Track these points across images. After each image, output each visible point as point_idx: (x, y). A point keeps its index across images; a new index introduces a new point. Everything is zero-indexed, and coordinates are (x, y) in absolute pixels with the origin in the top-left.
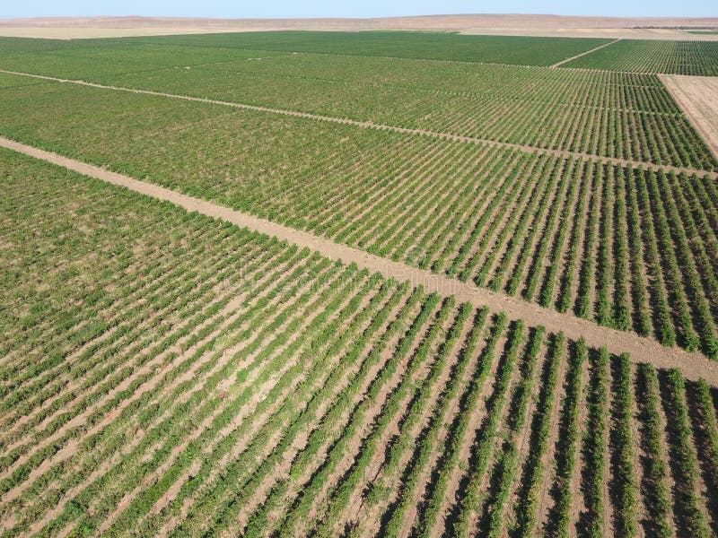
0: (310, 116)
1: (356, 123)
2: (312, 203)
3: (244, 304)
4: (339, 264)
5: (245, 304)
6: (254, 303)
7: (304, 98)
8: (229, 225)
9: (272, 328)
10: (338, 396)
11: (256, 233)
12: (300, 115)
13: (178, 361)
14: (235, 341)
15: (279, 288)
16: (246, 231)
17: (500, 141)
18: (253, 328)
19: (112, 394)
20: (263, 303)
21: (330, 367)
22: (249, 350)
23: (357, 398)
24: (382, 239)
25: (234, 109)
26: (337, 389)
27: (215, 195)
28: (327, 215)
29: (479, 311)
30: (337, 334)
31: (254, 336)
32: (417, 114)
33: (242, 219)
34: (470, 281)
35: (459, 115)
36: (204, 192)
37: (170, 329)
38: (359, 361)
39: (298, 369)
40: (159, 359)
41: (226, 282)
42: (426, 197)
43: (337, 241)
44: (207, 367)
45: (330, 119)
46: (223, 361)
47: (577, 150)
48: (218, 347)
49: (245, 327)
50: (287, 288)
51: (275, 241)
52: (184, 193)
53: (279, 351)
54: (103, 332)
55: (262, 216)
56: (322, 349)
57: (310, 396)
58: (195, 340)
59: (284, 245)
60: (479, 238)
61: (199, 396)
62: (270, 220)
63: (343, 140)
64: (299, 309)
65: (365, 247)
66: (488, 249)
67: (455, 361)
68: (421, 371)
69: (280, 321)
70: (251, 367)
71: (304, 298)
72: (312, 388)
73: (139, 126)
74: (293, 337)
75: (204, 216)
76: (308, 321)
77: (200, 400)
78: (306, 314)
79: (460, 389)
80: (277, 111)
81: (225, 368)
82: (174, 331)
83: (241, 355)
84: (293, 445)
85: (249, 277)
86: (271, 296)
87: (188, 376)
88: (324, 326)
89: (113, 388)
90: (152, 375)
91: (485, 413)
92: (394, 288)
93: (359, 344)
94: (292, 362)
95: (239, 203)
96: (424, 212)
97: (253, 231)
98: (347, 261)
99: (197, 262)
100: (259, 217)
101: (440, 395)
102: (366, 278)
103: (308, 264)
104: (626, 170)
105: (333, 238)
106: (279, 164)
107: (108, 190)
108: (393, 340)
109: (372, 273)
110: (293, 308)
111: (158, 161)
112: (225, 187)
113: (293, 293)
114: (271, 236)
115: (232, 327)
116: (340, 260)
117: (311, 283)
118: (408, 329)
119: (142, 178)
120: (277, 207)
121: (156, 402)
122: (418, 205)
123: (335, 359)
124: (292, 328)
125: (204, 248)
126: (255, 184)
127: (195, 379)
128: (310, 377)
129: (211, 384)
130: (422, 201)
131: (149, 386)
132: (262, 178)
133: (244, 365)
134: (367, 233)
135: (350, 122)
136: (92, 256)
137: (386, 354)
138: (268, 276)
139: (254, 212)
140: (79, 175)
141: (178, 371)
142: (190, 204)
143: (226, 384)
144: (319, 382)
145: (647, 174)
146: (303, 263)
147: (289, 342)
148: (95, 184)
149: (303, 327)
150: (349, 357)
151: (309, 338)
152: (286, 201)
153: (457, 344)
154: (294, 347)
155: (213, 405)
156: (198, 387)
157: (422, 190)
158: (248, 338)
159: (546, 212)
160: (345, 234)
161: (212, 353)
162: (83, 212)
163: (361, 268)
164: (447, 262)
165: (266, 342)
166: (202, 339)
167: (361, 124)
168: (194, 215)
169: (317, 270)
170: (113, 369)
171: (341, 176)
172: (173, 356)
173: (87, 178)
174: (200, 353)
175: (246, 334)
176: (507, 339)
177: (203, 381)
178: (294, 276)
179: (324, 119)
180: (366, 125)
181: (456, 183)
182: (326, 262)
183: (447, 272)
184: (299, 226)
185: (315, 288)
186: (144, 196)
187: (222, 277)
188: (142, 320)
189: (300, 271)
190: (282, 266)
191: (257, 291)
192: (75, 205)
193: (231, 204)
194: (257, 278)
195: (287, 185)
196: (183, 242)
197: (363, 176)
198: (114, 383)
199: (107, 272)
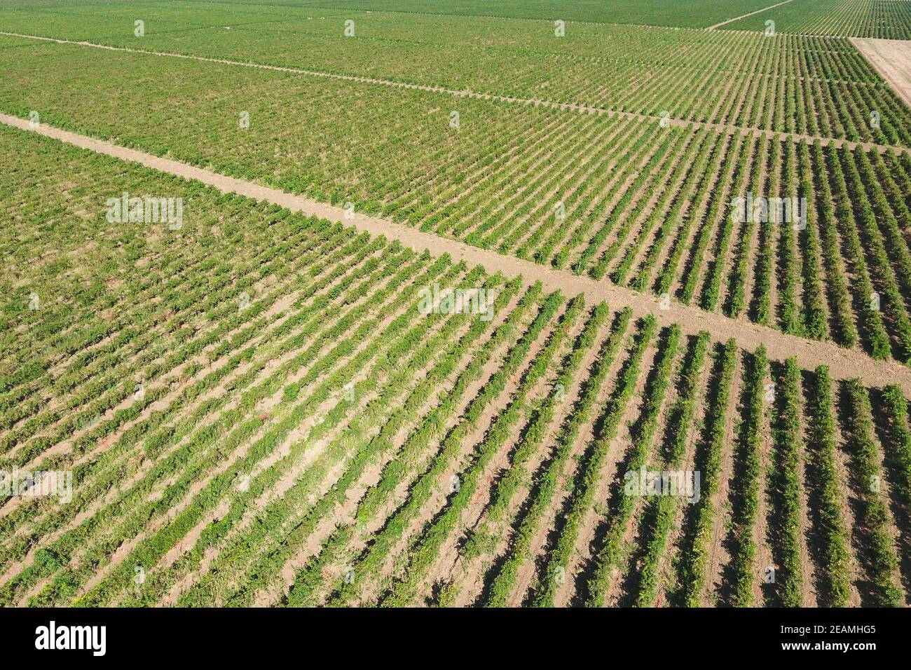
0: (388, 83)
1: (449, 92)
2: (390, 184)
3: (295, 304)
4: (426, 257)
5: (297, 305)
6: (310, 302)
7: (380, 62)
8: (277, 209)
9: (333, 334)
10: (424, 418)
11: (314, 219)
12: (375, 81)
13: (201, 375)
14: (284, 349)
15: (345, 285)
16: (300, 216)
17: (642, 113)
18: (307, 334)
19: (110, 415)
20: (322, 303)
21: (413, 383)
22: (303, 360)
23: (450, 422)
24: (485, 228)
25: (287, 75)
26: (423, 411)
27: (260, 174)
28: (411, 198)
29: (617, 315)
30: (423, 343)
31: (309, 343)
32: (531, 81)
33: (294, 203)
34: (605, 280)
35: (587, 82)
36: (245, 170)
37: (193, 335)
38: (453, 376)
39: (370, 384)
40: (177, 371)
41: (273, 277)
42: (544, 178)
43: (422, 229)
44: (244, 381)
45: (414, 87)
46: (265, 375)
47: (745, 124)
48: (258, 358)
49: (296, 332)
50: (355, 286)
51: (339, 228)
52: (218, 171)
53: (342, 362)
54: (101, 338)
55: (322, 199)
56: (402, 361)
57: (384, 419)
58: (227, 348)
59: (352, 233)
60: (616, 226)
61: (231, 418)
62: (333, 204)
63: (432, 111)
64: (370, 311)
65: (462, 236)
66: (629, 239)
67: (586, 376)
68: (538, 390)
69: (345, 325)
70: (304, 383)
71: (379, 297)
72: (388, 410)
73: (160, 93)
74: (363, 346)
75: (243, 198)
76: (385, 324)
77: (231, 423)
78: (381, 317)
79: (593, 411)
80: (345, 78)
81: (268, 383)
82: (200, 336)
83: (291, 367)
84: (360, 480)
85: (304, 272)
86: (334, 294)
87: (217, 392)
88: (405, 332)
89: (111, 407)
90: (165, 391)
91: (629, 442)
92: (501, 287)
93: (454, 354)
94: (362, 376)
95: (290, 185)
96: (541, 196)
97: (309, 216)
98: (436, 253)
99: (232, 253)
100: (319, 200)
101: (566, 419)
102: (462, 274)
103: (384, 257)
104: (812, 149)
105: (418, 225)
106: (346, 139)
107: (116, 168)
108: (501, 350)
109: (471, 267)
110: (363, 310)
111: (185, 133)
112: (273, 165)
113: (362, 291)
114: (334, 222)
115: (279, 333)
116: (427, 251)
117: (388, 279)
118: (520, 337)
119: (162, 153)
120: (343, 187)
121: (170, 425)
122: (534, 187)
123: (421, 373)
124: (361, 336)
125: (242, 236)
126: (313, 162)
127: (227, 397)
128: (385, 395)
129: (247, 404)
130: (539, 183)
131: (161, 405)
132: (323, 155)
133: (293, 379)
134: (464, 220)
135: (442, 90)
136: (91, 245)
137: (490, 368)
138: (329, 271)
139: (312, 194)
140: (78, 149)
141: (203, 386)
142: (225, 184)
143: (268, 404)
144: (397, 402)
145: (841, 152)
146: (377, 254)
147: (356, 353)
148: (98, 159)
149: (376, 333)
150: (443, 370)
151: (385, 348)
152: (356, 181)
153: (589, 355)
154: (365, 357)
155: (250, 429)
156: (230, 406)
157: (539, 169)
158: (300, 347)
159: (706, 196)
160: (435, 221)
161: (250, 365)
162: (81, 192)
163: (455, 261)
164: (574, 255)
165: (324, 352)
166: (237, 347)
167: (456, 93)
168: (230, 197)
169: (396, 263)
170: (113, 384)
171: (429, 153)
172: (196, 369)
173: (87, 153)
174: (235, 364)
175: (299, 341)
176: (657, 350)
177: (236, 399)
178: (365, 272)
179: (407, 86)
180: (463, 94)
181: (584, 162)
182: (409, 254)
183: (573, 267)
184: (374, 210)
185: (393, 286)
186: (164, 174)
187: (267, 272)
188: (156, 323)
189: (373, 265)
190: (348, 259)
191: (315, 289)
192: (71, 185)
193: (280, 185)
194: (315, 273)
195: (357, 162)
196: (215, 229)
197: (459, 152)
198: (113, 401)
199: (110, 264)
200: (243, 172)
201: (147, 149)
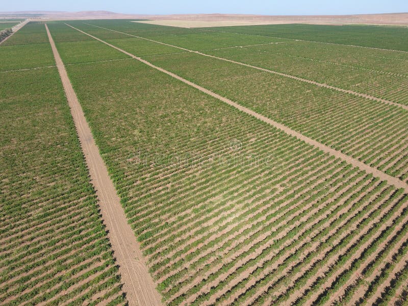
0: (295, 78)
1: (317, 84)
2: (286, 115)
4: (290, 136)
5: (256, 141)
6: (259, 140)
7: (295, 68)
8: (254, 117)
9: (264, 148)
10: (280, 167)
11: (263, 121)
12: (291, 77)
14: (252, 149)
15: (268, 139)
16: (259, 120)
20: (262, 141)
21: (279, 161)
23: (285, 169)
24: (310, 132)
25: (261, 71)
26: (280, 165)
27: (250, 106)
28: (291, 120)
29: (337, 159)
30: (283, 154)
32: (353, 82)
33: (258, 116)
34: (339, 151)
35: (379, 85)
36: (246, 105)
38: (289, 161)
41: (251, 133)
42: (337, 120)
43: (292, 129)
45: (304, 80)
48: (247, 149)
50: (271, 139)
51: (269, 125)
52: (239, 104)
54: (216, 139)
55: (266, 116)
56: (278, 156)
57: (271, 165)
59: (272, 127)
60: (353, 139)
62: (268, 118)
63: (308, 91)
65: (302, 133)
66: (354, 143)
67: (321, 169)
68: (308, 168)
69: (266, 147)
71: (276, 143)
72: (273, 164)
73: (222, 75)
76: (275, 149)
78: (275, 147)
80: (280, 74)
85: (259, 134)
86: (265, 140)
88: (280, 151)
95: (257, 110)
97: (261, 120)
98: (293, 135)
99: (242, 126)
102: (299, 142)
103: (279, 134)
106: (276, 98)
107: (213, 99)
109: (302, 141)
110: (271, 144)
112: (253, 104)
113: (272, 141)
114: (268, 123)
115: (251, 145)
119: (224, 96)
120: (272, 114)
122: (332, 123)
124: (269, 150)
125: (245, 123)
126: (265, 104)
130: (334, 122)
132: (268, 103)
134: (305, 129)
135: (315, 83)
136: (211, 119)
138: (264, 135)
139: (263, 114)
140: (203, 93)
142: (241, 108)
146: (277, 133)
147: (268, 152)
148: (209, 97)
149: (273, 150)
150: (286, 160)
151: (274, 153)
152: (276, 112)
157: (337, 117)
160: (296, 127)
162: (206, 105)
163: (298, 138)
164: (334, 143)
165: (261, 151)
167: (319, 84)
168: (242, 112)
169: (282, 136)
170: (219, 147)
171: (301, 106)
173: (206, 94)
178: (274, 136)
179: (302, 80)
180: (322, 85)
181: (355, 117)
182: (286, 134)
183: (331, 147)
184: (279, 122)
185: (280, 141)
189: (276, 135)
190: (270, 133)
191: (260, 138)
193: (255, 110)
194: (261, 135)
195: (278, 106)
196: (238, 120)
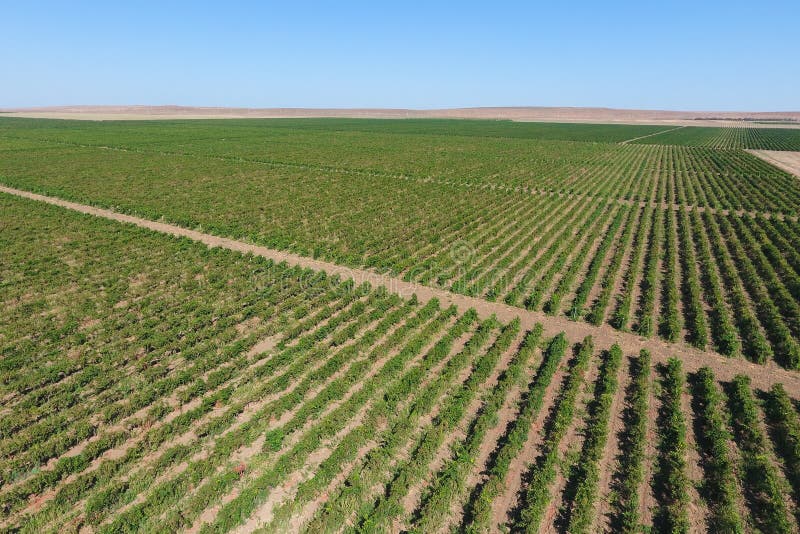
1: (414, 179)
2: (369, 242)
3: (278, 345)
4: (413, 302)
5: (281, 346)
6: (295, 343)
7: (351, 160)
8: (261, 260)
9: (321, 376)
10: (440, 474)
11: (297, 269)
13: (169, 419)
14: (267, 391)
15: (331, 327)
16: (284, 266)
17: (588, 195)
18: (292, 374)
19: (52, 465)
20: (308, 344)
21: (417, 432)
22: (288, 403)
23: (471, 480)
24: (469, 277)
26: (435, 464)
27: (246, 234)
28: (391, 254)
29: (633, 360)
30: (422, 386)
31: (294, 385)
32: (483, 173)
33: (278, 256)
34: (603, 324)
37: (165, 374)
38: (464, 423)
39: (368, 432)
40: (141, 414)
41: (256, 319)
42: (516, 238)
43: (406, 279)
44: (218, 426)
45: (382, 176)
46: (244, 418)
47: (685, 203)
48: (236, 401)
49: (280, 372)
50: (343, 327)
51: (323, 276)
52: (206, 232)
53: (333, 406)
54: (62, 377)
55: (305, 254)
56: (403, 406)
57: (388, 475)
58: (203, 389)
59: (335, 281)
60: (598, 278)
61: (200, 470)
62: (315, 258)
63: (400, 191)
64: (361, 353)
65: (446, 286)
66: (615, 289)
67: (620, 426)
68: (569, 442)
69: (335, 365)
70: (290, 429)
71: (369, 338)
72: (392, 463)
74: (355, 388)
75: (229, 252)
76: (377, 367)
77: (199, 478)
78: (373, 358)
79: (646, 469)
81: (247, 429)
82: (172, 375)
83: (274, 411)
85: (289, 314)
86: (320, 336)
87: (186, 438)
88: (401, 374)
89: (55, 456)
90: (124, 436)
92: (497, 331)
93: (462, 396)
94: (356, 422)
96: (517, 252)
97: (292, 266)
98: (424, 299)
99: (215, 297)
100: (302, 255)
101: (614, 477)
102: (453, 319)
103: (370, 302)
105: (403, 275)
107: (112, 228)
108: (513, 395)
109: (461, 313)
110: (353, 351)
112: (258, 228)
113: (351, 334)
115: (260, 373)
116: (414, 296)
117: (375, 323)
118: (530, 381)
120: (325, 244)
121: (125, 479)
122: (507, 246)
123: (424, 420)
124: (352, 378)
125: (226, 282)
126: (295, 225)
127: (197, 445)
128: (387, 445)
129: (220, 454)
130: (511, 243)
131: (116, 454)
132: (305, 221)
133: (275, 425)
134: (446, 271)
135: (407, 177)
136: (72, 289)
137: (505, 415)
138: (313, 314)
139: (295, 250)
141: (171, 430)
142: (212, 241)
143: (246, 454)
144: (402, 454)
146: (363, 300)
147: (348, 396)
148: (97, 221)
149: (368, 375)
150: (452, 415)
151: (381, 391)
152: (336, 240)
153: (616, 402)
154: (356, 400)
155: (222, 485)
156: (200, 456)
157: (508, 232)
158: (284, 389)
160: (417, 271)
161: (227, 408)
163: (444, 306)
164: (565, 301)
165: (312, 395)
166: (213, 388)
167: (419, 180)
168: (216, 250)
169: (383, 308)
170: (64, 427)
171: (402, 220)
172: (164, 412)
173: (87, 217)
174: (210, 405)
175: (283, 382)
176: (691, 397)
177: (207, 448)
178: (352, 315)
180: (426, 181)
182: (395, 299)
183: (568, 314)
184: (356, 262)
185: (382, 328)
186: (156, 232)
187: (249, 314)
188: (126, 362)
189: (359, 309)
190: (332, 304)
191: (300, 330)
192: (65, 240)
193: (265, 242)
194: (299, 316)
196: (199, 277)
197: (430, 220)
198: (59, 447)
199: (88, 305)
200: (230, 232)
201: (143, 215)
